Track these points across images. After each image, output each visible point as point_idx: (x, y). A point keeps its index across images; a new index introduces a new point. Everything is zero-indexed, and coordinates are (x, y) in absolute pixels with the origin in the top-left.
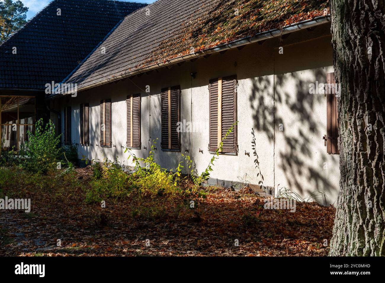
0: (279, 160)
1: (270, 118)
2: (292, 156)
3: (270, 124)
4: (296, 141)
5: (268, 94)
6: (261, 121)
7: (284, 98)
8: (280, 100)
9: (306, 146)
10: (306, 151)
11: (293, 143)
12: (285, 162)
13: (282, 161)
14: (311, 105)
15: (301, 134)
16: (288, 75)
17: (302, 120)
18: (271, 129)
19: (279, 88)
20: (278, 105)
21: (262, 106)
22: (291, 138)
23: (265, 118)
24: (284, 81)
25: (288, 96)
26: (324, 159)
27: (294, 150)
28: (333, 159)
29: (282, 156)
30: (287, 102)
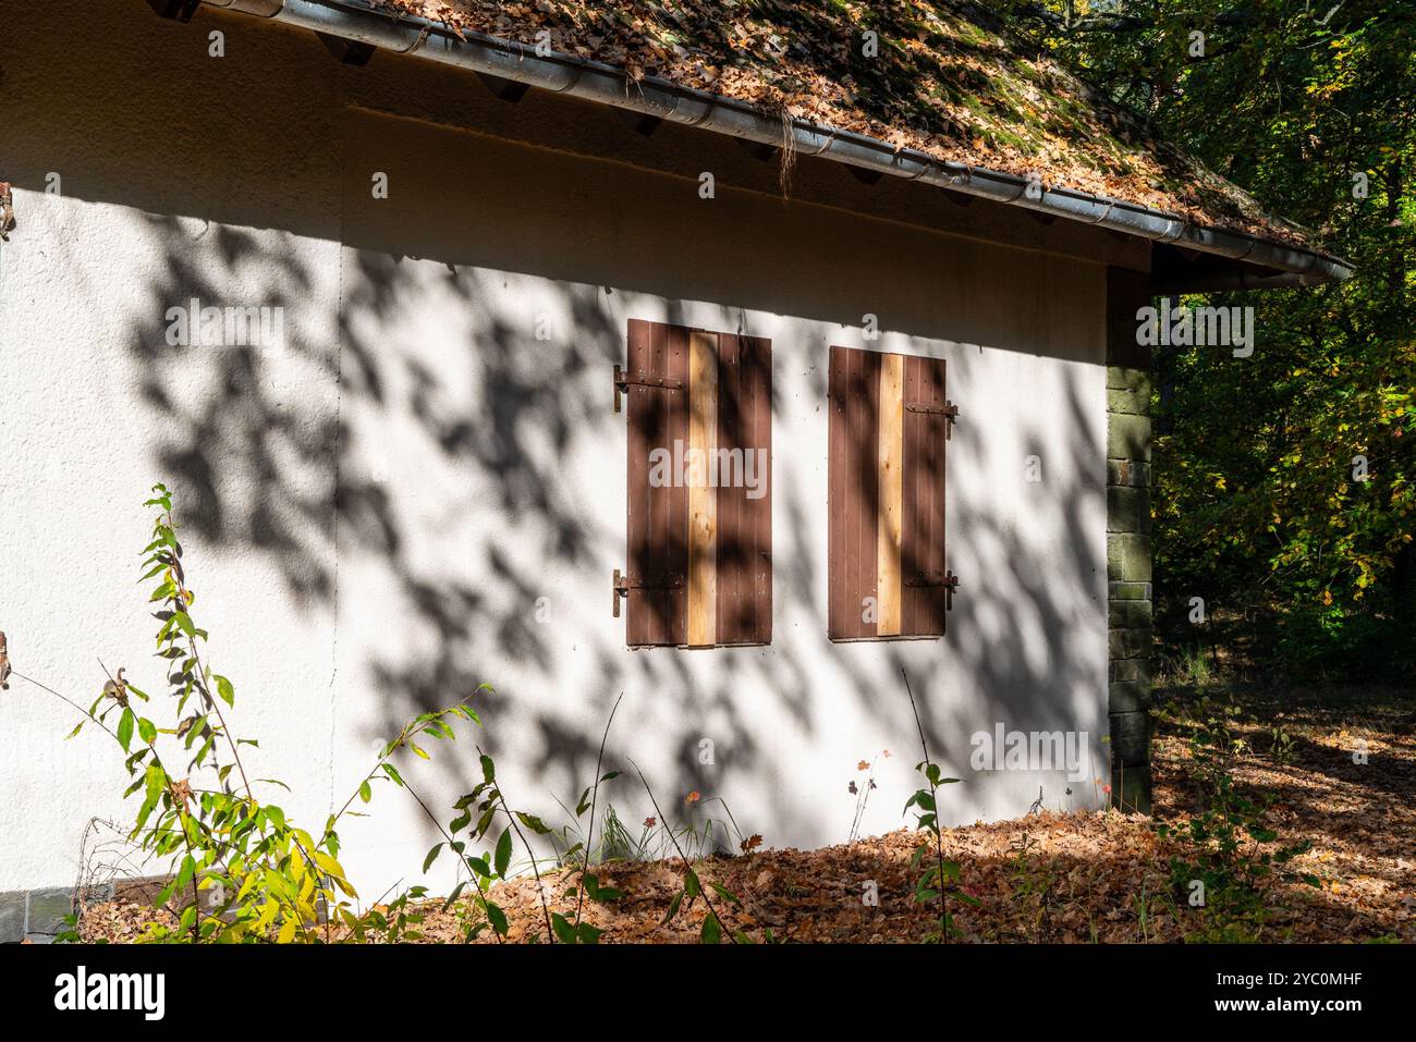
0: (365, 705)
1: (303, 479)
2: (444, 670)
3: (309, 509)
4: (472, 600)
5: (297, 344)
6: (236, 491)
7: (397, 381)
8: (373, 383)
9: (527, 621)
10: (526, 644)
11: (454, 608)
12: (404, 709)
13: (387, 705)
14: (561, 437)
15: (499, 564)
16: (427, 270)
17: (509, 504)
18: (310, 536)
19: (365, 325)
20: (361, 414)
21: (246, 404)
22: (443, 588)
23: (266, 473)
24: (403, 297)
25: (423, 378)
26: (610, 670)
27: (456, 646)
28: (646, 666)
29: (384, 679)
30: (419, 408)
